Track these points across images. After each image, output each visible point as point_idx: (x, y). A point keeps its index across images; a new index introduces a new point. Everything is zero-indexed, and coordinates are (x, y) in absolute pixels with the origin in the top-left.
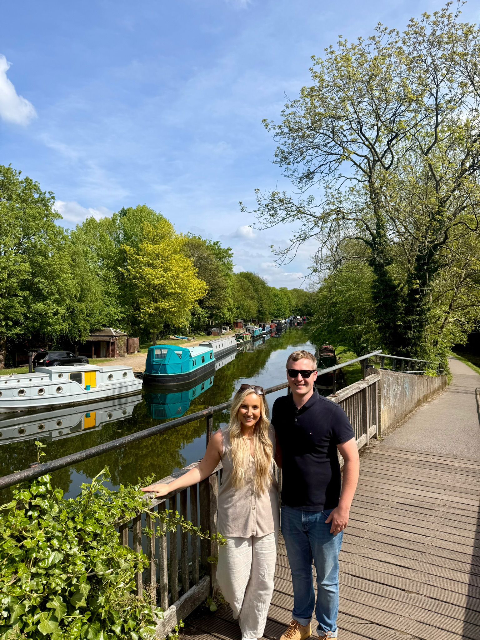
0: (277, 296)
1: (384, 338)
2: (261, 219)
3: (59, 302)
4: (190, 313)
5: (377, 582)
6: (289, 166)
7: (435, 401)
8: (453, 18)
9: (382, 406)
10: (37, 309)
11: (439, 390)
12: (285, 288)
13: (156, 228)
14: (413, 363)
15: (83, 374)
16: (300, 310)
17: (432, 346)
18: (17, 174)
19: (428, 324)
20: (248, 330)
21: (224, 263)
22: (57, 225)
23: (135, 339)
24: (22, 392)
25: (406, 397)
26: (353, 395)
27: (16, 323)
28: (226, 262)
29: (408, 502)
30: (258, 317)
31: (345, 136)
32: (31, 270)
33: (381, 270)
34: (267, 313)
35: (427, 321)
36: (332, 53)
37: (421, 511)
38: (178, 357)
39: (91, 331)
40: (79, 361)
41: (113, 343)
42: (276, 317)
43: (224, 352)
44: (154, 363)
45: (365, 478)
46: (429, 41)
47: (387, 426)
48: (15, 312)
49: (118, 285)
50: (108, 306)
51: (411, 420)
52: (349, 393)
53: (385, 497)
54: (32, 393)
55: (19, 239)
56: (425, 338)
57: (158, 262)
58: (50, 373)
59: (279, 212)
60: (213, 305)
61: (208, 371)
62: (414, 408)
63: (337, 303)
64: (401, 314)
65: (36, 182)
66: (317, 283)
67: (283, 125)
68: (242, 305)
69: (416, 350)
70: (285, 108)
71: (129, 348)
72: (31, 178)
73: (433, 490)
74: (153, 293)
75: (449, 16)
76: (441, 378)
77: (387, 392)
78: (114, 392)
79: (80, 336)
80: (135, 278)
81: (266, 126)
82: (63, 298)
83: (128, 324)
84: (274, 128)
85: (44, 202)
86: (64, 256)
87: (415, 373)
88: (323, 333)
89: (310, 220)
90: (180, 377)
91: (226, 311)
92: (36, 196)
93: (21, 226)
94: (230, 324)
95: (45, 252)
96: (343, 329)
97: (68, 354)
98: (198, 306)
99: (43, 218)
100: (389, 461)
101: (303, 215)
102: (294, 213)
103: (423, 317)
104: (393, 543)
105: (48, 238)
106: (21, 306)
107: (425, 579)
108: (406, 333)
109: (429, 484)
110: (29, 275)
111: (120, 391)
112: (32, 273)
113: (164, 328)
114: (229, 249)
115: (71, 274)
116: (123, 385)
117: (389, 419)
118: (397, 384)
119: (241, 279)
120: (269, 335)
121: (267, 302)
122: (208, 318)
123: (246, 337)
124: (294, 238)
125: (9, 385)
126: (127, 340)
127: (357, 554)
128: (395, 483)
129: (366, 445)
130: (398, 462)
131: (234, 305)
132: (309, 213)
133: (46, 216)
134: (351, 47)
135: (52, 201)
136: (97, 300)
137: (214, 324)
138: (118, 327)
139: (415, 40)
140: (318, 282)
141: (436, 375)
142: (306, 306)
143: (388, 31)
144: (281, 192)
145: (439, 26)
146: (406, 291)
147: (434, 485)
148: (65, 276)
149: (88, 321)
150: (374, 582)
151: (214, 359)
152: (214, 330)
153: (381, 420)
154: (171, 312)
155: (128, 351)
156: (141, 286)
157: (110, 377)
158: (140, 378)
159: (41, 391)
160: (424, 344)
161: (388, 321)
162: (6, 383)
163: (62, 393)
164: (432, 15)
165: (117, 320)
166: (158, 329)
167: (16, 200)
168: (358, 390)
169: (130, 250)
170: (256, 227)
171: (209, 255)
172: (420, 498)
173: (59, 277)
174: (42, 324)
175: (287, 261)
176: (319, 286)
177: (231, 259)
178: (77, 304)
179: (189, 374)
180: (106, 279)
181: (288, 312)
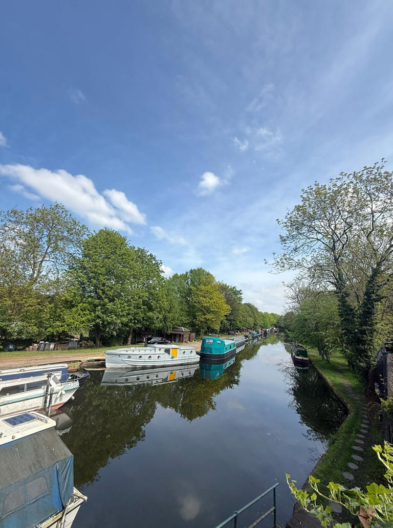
0: (263, 316)
2: (276, 268)
3: (159, 312)
4: (220, 322)
10: (149, 315)
12: (267, 312)
13: (207, 278)
15: (171, 350)
16: (275, 325)
18: (147, 252)
20: (250, 333)
22: (162, 276)
23: (193, 334)
24: (140, 357)
27: (139, 322)
28: (239, 297)
30: (254, 327)
32: (149, 296)
33: (343, 300)
34: (259, 325)
36: (311, 189)
38: (218, 344)
39: (173, 328)
41: (183, 335)
42: (263, 327)
43: (239, 344)
44: (205, 347)
48: (139, 316)
49: (187, 306)
50: (181, 316)
54: (145, 358)
57: (207, 295)
58: (154, 348)
60: (232, 318)
61: (232, 354)
65: (155, 256)
67: (287, 222)
68: (246, 320)
70: (287, 214)
71: (190, 338)
72: (152, 254)
74: (204, 311)
79: (167, 330)
80: (195, 302)
81: (279, 222)
82: (162, 310)
83: (190, 326)
84: (283, 224)
85: (157, 265)
86: (164, 290)
90: (219, 356)
91: (238, 323)
92: (154, 262)
94: (240, 330)
95: (156, 288)
97: (162, 339)
98: (225, 318)
103: (373, 327)
106: (142, 313)
108: (363, 337)
110: (147, 298)
112: (149, 298)
113: (207, 329)
114: (241, 291)
115: (166, 299)
116: (190, 358)
119: (246, 306)
120: (261, 337)
121: (258, 319)
122: (229, 325)
123: (249, 337)
125: (136, 352)
126: (190, 334)
133: (157, 272)
135: (161, 264)
136: (177, 312)
137: (231, 329)
138: (186, 327)
142: (278, 323)
143: (347, 175)
148: (163, 300)
149: (172, 323)
151: (235, 347)
152: (231, 332)
154: (212, 321)
155: (190, 341)
156: (198, 307)
157: (184, 352)
158: (199, 355)
159: (150, 357)
160: (374, 344)
161: (350, 329)
162: (133, 351)
163: (160, 359)
165: (185, 323)
166: (204, 329)
169: (193, 289)
170: (272, 272)
171: (230, 293)
173: (161, 300)
174: (150, 323)
177: (241, 295)
178: (168, 314)
179: (224, 354)
180: (181, 302)
181: (269, 326)
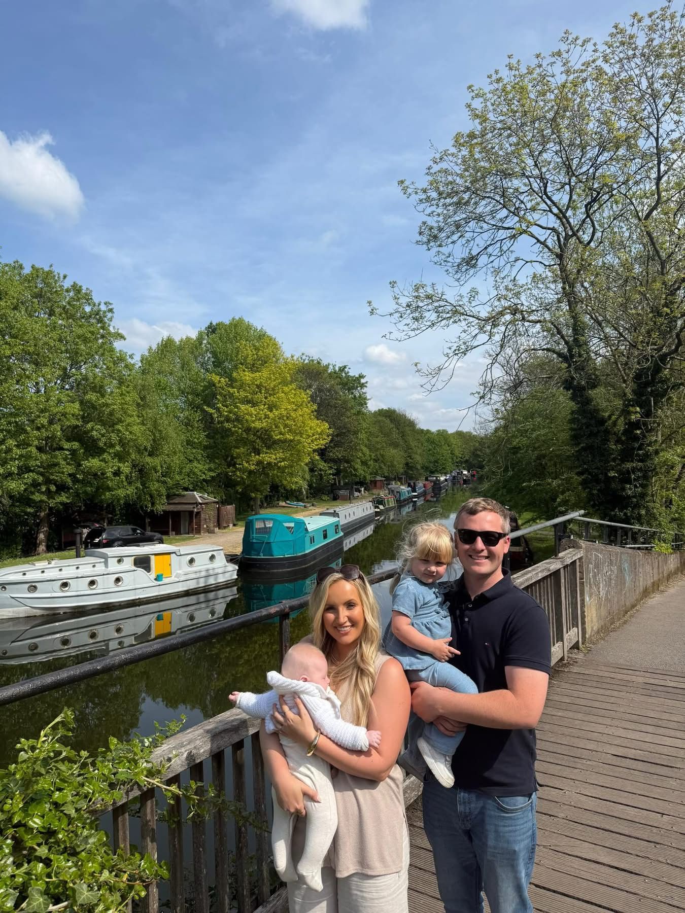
0: (433, 442)
1: (591, 497)
2: (401, 326)
3: (121, 457)
4: (307, 469)
5: (579, 899)
6: (440, 249)
7: (672, 591)
8: (679, 18)
9: (587, 599)
10: (91, 468)
11: (676, 573)
12: (443, 430)
13: (257, 349)
14: (636, 533)
15: (152, 557)
16: (467, 461)
17: (664, 508)
18: (62, 279)
19: (657, 474)
20: (391, 491)
21: (355, 396)
22: (118, 350)
23: (229, 507)
24: (65, 585)
25: (625, 583)
26: (539, 582)
27: (62, 488)
28: (357, 395)
29: (631, 753)
30: (406, 473)
31: (522, 202)
32: (81, 413)
33: (582, 396)
34: (419, 467)
35: (655, 469)
36: (499, 80)
37: (654, 769)
38: (288, 531)
39: (169, 497)
40: (149, 540)
41: (198, 513)
42: (432, 472)
43: (356, 524)
44: (254, 541)
45: (560, 714)
46: (643, 55)
47: (595, 628)
48: (59, 472)
49: (205, 432)
50: (190, 461)
51: (633, 620)
52: (531, 578)
53: (591, 746)
54: (80, 587)
55: (65, 369)
56: (653, 495)
57: (260, 397)
58: (105, 557)
59: (427, 314)
60: (340, 456)
61: (332, 552)
62: (638, 601)
63: (519, 447)
64: (614, 460)
65: (87, 289)
66: (489, 422)
67: (429, 187)
68: (382, 456)
69: (639, 514)
70: (431, 163)
71: (221, 520)
72: (80, 284)
73: (672, 733)
74: (254, 442)
75: (673, 17)
76: (678, 555)
77: (595, 576)
78: (198, 583)
79: (153, 504)
80: (228, 420)
81: (405, 190)
82: (128, 451)
83: (219, 486)
84: (416, 193)
85: (99, 316)
86: (128, 392)
87: (639, 548)
88: (500, 492)
89: (473, 324)
90: (292, 561)
91: (358, 466)
92: (88, 309)
93: (67, 351)
94: (366, 484)
95: (101, 387)
96: (529, 487)
97: (134, 530)
98: (317, 457)
99: (97, 339)
100: (599, 686)
101: (462, 318)
102: (448, 315)
103: (649, 463)
104: (607, 827)
105: (105, 367)
106: (68, 464)
107: (664, 894)
108: (624, 489)
109: (664, 724)
110: (78, 419)
111: (206, 582)
112: (83, 417)
113: (271, 491)
114: (361, 376)
115: (138, 416)
116: (211, 572)
117: (599, 617)
118: (611, 563)
119: (380, 418)
120: (422, 498)
121: (419, 451)
122: (333, 475)
123: (388, 501)
124: (449, 351)
125: (49, 575)
126: (219, 509)
127: (544, 847)
128: (608, 721)
129: (562, 659)
130: (615, 687)
131: (370, 456)
132: (471, 314)
133: (103, 337)
134: (527, 71)
135: (109, 315)
136: (175, 453)
137: (342, 484)
138: (205, 491)
139: (622, 55)
140: (492, 419)
141: (670, 550)
142: (476, 456)
143: (580, 42)
144: (429, 283)
145: (658, 33)
146: (621, 427)
147: (672, 725)
148: (129, 420)
149: (164, 482)
150: (573, 898)
151: (342, 534)
152: (342, 492)
153: (586, 620)
154: (279, 468)
155: (219, 526)
156: (236, 432)
157: (192, 561)
158: (235, 563)
159: (92, 583)
160: (651, 505)
161: (596, 471)
162: (43, 572)
163: (122, 586)
164: (647, 16)
165: (204, 480)
166: (261, 492)
167: (60, 315)
168: (546, 574)
169: (220, 381)
170: (393, 336)
171: (332, 386)
172: (652, 748)
173: (120, 421)
174: (98, 489)
175: (439, 385)
176: (493, 425)
177: (364, 390)
178: (148, 459)
179: (305, 555)
180: (188, 424)
181: (449, 465)
